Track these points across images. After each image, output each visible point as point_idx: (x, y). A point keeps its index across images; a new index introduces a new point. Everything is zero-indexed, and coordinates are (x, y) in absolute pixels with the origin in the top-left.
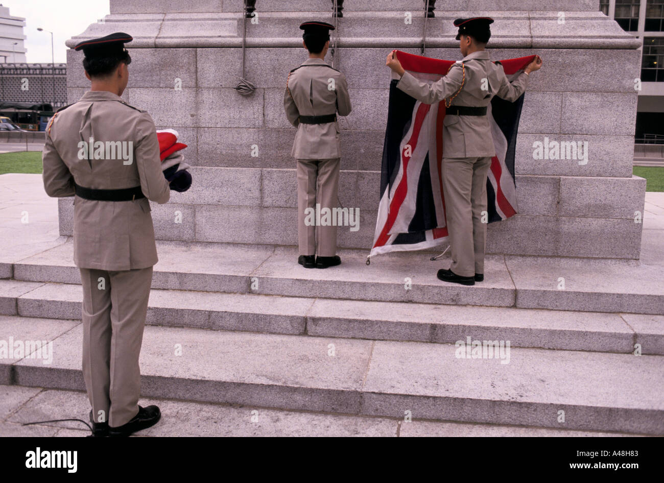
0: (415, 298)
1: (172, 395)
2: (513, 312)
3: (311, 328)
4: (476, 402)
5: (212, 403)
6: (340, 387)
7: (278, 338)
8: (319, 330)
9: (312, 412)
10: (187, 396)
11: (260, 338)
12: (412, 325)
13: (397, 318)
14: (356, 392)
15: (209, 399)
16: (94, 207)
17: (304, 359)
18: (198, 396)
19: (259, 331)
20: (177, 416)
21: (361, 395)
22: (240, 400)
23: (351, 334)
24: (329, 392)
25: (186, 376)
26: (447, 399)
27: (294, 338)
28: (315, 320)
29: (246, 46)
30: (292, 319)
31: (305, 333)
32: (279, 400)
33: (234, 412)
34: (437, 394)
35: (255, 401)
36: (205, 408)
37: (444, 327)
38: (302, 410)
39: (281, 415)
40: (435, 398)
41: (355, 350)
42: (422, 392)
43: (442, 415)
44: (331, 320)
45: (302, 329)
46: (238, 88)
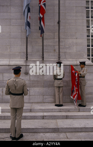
0: (62, 111)
1: (23, 132)
2: (79, 112)
3: (44, 118)
4: (78, 128)
5: (31, 133)
6: (55, 127)
7: (39, 120)
8: (46, 118)
9: (50, 132)
10: (26, 131)
11: (35, 120)
12: (63, 116)
13: (60, 115)
14: (57, 128)
15: (31, 132)
16: (15, 97)
17: (45, 123)
18: (28, 132)
19: (35, 119)
20: (26, 135)
21: (58, 128)
22: (36, 131)
23: (52, 118)
24: (53, 128)
25: (26, 128)
26: (73, 128)
27: (41, 120)
28: (45, 116)
29: (26, 65)
30: (41, 116)
31: (43, 119)
32: (44, 131)
33: (36, 134)
34: (71, 127)
35: (39, 131)
36: (30, 133)
37: (68, 116)
38: (48, 132)
39: (45, 133)
40: (71, 128)
41: (54, 121)
42: (69, 127)
43: (73, 131)
44: (48, 116)
45: (43, 118)
46: (25, 73)
